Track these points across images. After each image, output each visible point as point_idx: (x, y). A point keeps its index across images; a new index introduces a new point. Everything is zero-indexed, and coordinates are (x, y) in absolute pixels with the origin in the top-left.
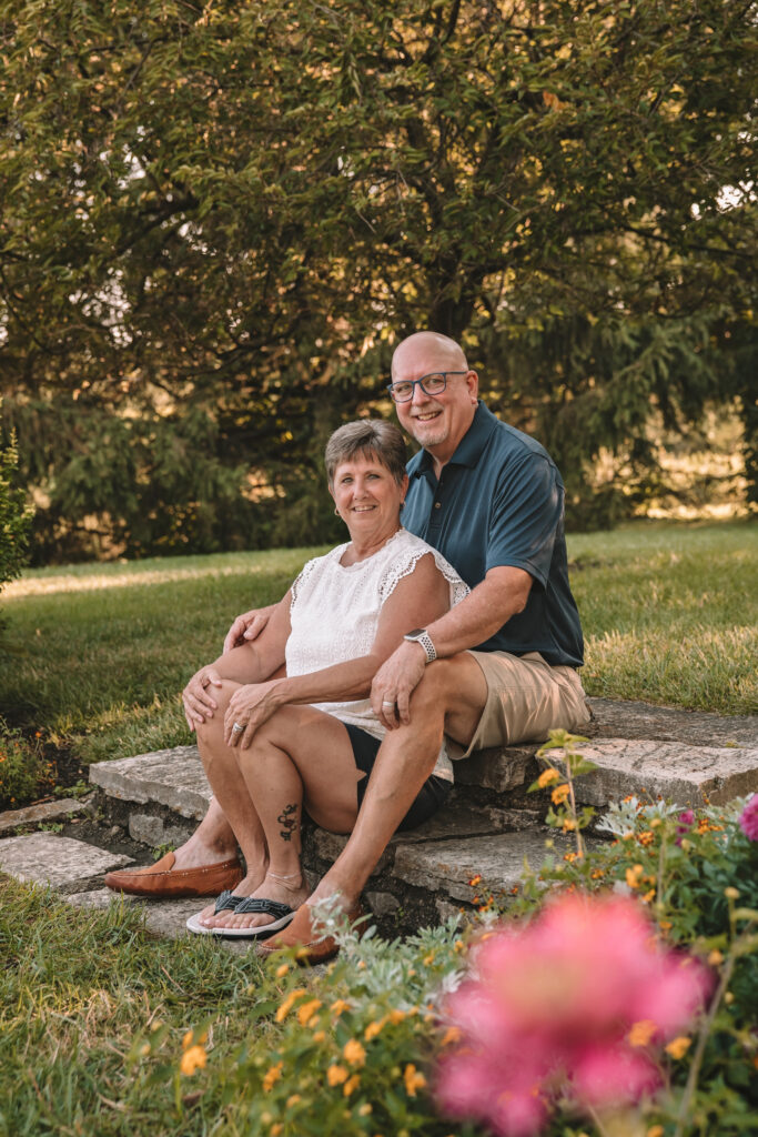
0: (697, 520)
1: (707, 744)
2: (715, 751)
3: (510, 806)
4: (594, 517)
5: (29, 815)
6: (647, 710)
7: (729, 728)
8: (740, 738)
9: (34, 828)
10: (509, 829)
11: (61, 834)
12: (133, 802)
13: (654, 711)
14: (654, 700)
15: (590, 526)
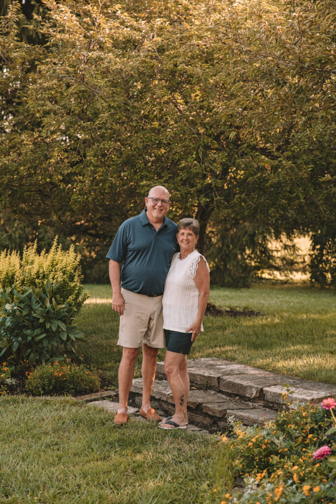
0: (286, 282)
1: (309, 390)
2: (312, 392)
3: (255, 402)
4: (241, 281)
5: (101, 395)
6: (290, 378)
7: (315, 386)
8: (318, 388)
9: (103, 399)
10: (255, 408)
11: (112, 401)
12: (137, 393)
13: (292, 379)
14: (292, 375)
15: (239, 285)
